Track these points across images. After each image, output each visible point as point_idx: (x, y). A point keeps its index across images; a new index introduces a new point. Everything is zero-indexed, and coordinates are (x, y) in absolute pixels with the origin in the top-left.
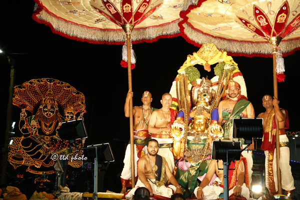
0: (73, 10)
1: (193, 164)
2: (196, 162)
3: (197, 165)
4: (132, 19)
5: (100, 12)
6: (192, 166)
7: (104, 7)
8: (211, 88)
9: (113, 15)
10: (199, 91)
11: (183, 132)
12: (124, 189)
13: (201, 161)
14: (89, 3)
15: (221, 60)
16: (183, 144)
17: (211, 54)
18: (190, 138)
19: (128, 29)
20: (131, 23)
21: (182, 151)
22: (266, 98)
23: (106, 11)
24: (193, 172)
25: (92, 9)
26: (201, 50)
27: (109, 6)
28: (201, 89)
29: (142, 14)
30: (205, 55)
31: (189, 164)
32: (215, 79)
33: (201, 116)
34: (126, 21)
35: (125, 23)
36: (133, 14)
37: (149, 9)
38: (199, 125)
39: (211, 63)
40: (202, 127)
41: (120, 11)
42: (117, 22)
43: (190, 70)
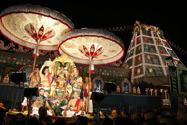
0: (15, 29)
1: (59, 101)
2: (60, 100)
3: (60, 102)
4: (42, 38)
5: (28, 32)
6: (57, 102)
7: (31, 30)
8: (64, 71)
9: (34, 34)
10: (59, 72)
11: (55, 87)
12: (23, 110)
13: (62, 100)
14: (24, 27)
15: (69, 62)
16: (54, 92)
17: (65, 58)
18: (57, 90)
19: (39, 42)
20: (41, 39)
21: (54, 95)
22: (87, 78)
23: (31, 32)
24: (58, 105)
25: (24, 30)
26: (61, 56)
27: (33, 30)
28: (60, 71)
29: (46, 37)
30: (63, 58)
31: (56, 101)
32: (66, 68)
33: (62, 82)
34: (39, 38)
35: (38, 38)
36: (43, 36)
37: (49, 36)
38: (61, 85)
39: (65, 62)
40: (62, 86)
41: (37, 33)
42: (35, 37)
43: (57, 63)
